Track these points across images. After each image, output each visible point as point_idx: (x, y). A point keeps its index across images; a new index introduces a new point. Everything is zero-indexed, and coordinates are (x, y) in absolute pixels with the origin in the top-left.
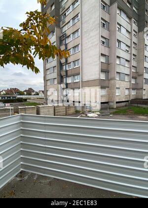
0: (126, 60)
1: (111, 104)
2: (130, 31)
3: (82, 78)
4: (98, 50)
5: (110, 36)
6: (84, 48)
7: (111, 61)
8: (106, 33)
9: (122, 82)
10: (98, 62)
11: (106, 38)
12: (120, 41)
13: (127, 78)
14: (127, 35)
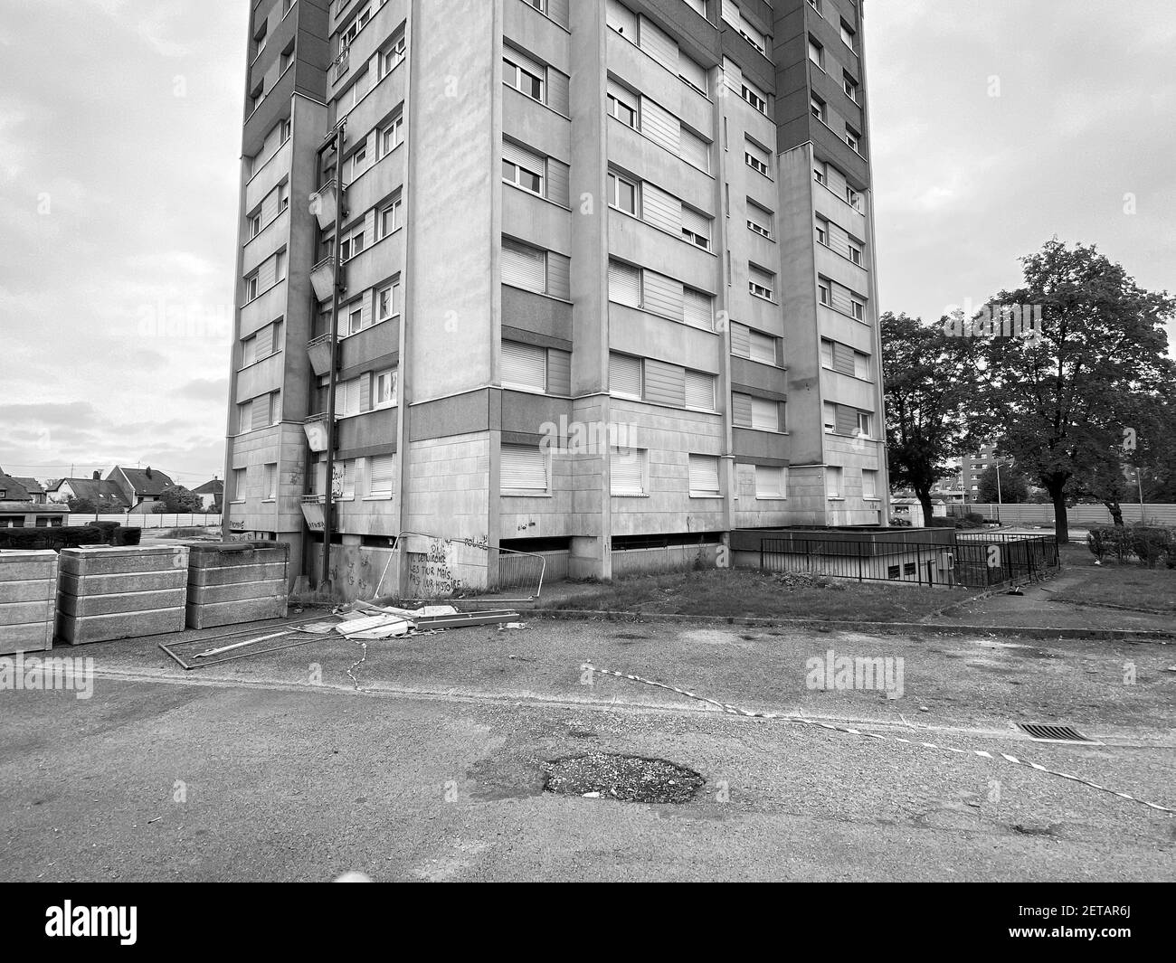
0: (688, 289)
1: (584, 550)
2: (707, 134)
3: (408, 387)
4: (485, 212)
5: (572, 146)
6: (422, 208)
7: (582, 287)
8: (540, 128)
9: (664, 418)
10: (485, 288)
11: (545, 158)
12: (640, 181)
13: (697, 395)
14: (692, 152)
